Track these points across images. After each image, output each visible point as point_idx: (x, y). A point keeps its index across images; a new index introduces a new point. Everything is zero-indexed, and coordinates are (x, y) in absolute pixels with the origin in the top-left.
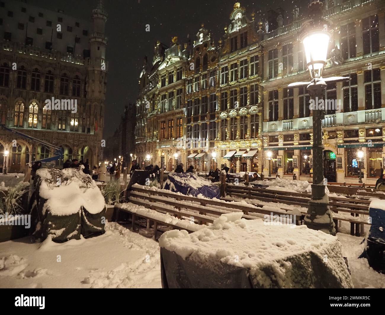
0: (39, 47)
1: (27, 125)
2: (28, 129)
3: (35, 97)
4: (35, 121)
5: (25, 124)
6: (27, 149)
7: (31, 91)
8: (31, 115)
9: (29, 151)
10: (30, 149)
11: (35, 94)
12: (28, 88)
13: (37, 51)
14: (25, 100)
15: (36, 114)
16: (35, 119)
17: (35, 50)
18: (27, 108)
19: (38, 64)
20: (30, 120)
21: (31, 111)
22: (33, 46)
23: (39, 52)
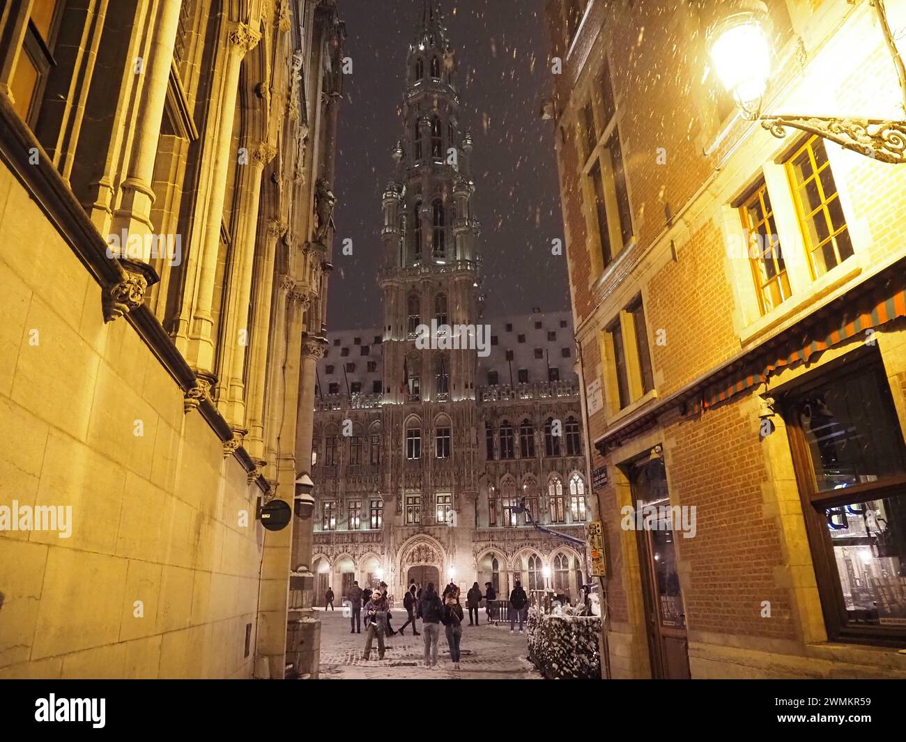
0: (570, 380)
1: (571, 517)
2: (573, 525)
3: (575, 467)
4: (583, 509)
5: (567, 514)
6: (577, 562)
7: (569, 458)
8: (574, 499)
9: (581, 564)
10: (580, 562)
11: (575, 461)
12: (564, 453)
13: (567, 389)
14: (562, 474)
15: (581, 496)
16: (582, 505)
17: (564, 387)
18: (566, 488)
19: (572, 409)
20: (574, 507)
21: (573, 492)
22: (560, 381)
23: (570, 388)
